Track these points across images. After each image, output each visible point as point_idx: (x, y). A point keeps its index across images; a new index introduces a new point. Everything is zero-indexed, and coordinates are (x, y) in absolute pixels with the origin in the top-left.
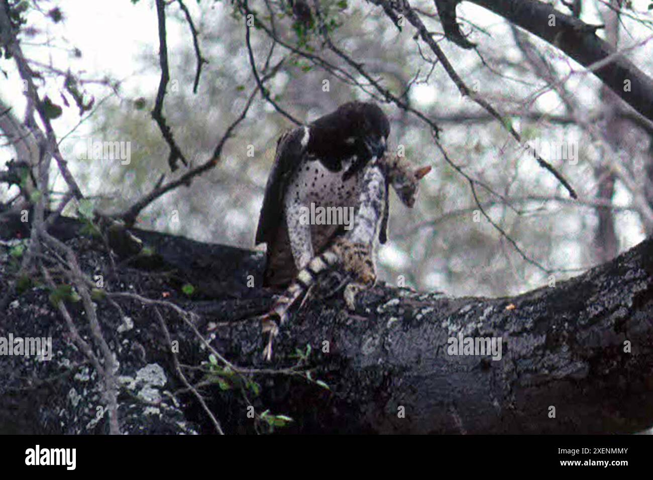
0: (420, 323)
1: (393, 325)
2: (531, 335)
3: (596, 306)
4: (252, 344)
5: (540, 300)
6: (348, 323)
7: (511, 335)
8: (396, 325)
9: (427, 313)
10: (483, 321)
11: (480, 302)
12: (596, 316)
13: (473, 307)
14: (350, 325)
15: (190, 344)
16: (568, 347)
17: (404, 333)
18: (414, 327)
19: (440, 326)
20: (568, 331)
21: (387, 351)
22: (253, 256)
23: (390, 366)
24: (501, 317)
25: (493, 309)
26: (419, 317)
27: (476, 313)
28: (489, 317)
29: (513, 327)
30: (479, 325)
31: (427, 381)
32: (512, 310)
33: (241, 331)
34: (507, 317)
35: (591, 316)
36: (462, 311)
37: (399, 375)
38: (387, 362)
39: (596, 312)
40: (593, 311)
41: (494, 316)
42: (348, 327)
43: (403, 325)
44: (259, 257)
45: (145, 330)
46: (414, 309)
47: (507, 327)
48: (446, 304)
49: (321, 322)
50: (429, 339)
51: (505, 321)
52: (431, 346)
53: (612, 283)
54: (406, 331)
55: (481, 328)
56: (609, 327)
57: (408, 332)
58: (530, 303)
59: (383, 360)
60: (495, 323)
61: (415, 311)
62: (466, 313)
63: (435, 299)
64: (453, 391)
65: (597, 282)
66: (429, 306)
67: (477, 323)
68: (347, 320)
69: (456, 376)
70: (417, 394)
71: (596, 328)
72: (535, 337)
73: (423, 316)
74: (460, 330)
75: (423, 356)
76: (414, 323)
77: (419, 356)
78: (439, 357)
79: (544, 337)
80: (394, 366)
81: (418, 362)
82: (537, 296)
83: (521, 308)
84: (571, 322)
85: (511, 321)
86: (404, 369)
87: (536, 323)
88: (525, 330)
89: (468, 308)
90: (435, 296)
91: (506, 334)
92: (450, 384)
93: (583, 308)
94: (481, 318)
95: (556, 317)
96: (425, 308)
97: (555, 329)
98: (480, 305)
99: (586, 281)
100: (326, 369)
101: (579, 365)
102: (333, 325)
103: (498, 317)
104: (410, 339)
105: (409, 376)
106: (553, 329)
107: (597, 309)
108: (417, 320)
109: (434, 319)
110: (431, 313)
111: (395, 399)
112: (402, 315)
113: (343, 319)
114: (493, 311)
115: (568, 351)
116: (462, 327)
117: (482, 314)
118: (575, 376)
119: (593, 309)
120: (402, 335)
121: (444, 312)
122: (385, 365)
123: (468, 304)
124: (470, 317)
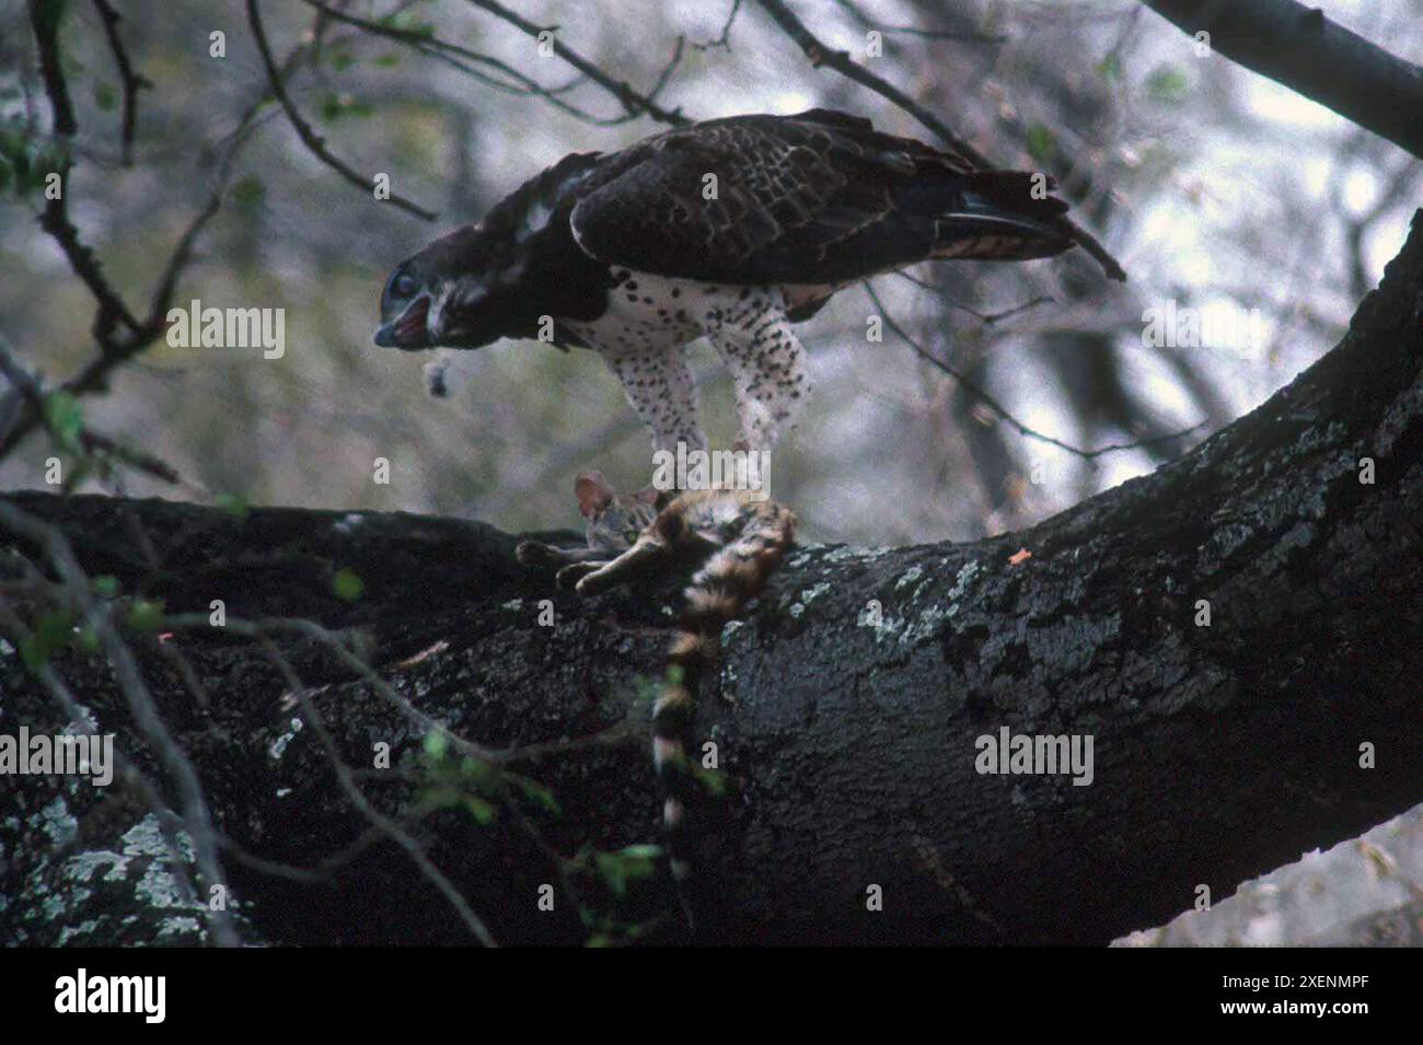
0: (801, 625)
1: (736, 639)
2: (1085, 616)
3: (1235, 525)
4: (395, 731)
5: (1094, 530)
6: (624, 649)
7: (1032, 623)
8: (740, 639)
9: (816, 598)
10: (958, 600)
11: (943, 554)
12: (1237, 550)
13: (928, 570)
14: (629, 652)
15: (243, 751)
16: (1181, 632)
17: (766, 656)
18: (790, 637)
19: (854, 626)
20: (1174, 597)
21: (728, 704)
22: (340, 526)
23: (743, 740)
24: (1003, 582)
25: (980, 565)
26: (798, 609)
27: (937, 582)
28: (974, 586)
29: (1035, 608)
30: (951, 613)
31: (841, 765)
32: (1026, 561)
33: (363, 704)
34: (1017, 583)
35: (1228, 551)
36: (902, 582)
37: (766, 758)
38: (734, 730)
39: (1238, 542)
40: (1230, 540)
41: (984, 588)
42: (626, 658)
43: (761, 637)
44: (351, 526)
45: (126, 729)
46: (781, 594)
47: (1022, 605)
48: (858, 571)
49: (556, 654)
50: (828, 662)
51: (1013, 591)
52: (838, 679)
53: (1267, 466)
54: (770, 649)
55: (957, 617)
56: (1276, 573)
57: (775, 652)
58: (1071, 541)
59: (722, 727)
60: (988, 597)
61: (786, 598)
62: (912, 586)
63: (828, 564)
64: (906, 779)
65: (1226, 468)
66: (820, 579)
67: (943, 608)
68: (619, 642)
69: (910, 743)
70: (817, 800)
71: (1242, 581)
72: (1094, 621)
73: (807, 608)
74: (904, 627)
75: (820, 707)
76: (788, 624)
77: (812, 706)
78: (863, 699)
79: (1117, 616)
80: (753, 739)
81: (809, 721)
82: (1082, 521)
83: (1048, 553)
84: (1180, 575)
85: (1029, 591)
86: (783, 741)
87: (1097, 585)
88: (1066, 608)
89: (915, 572)
90: (827, 556)
91: (1021, 624)
92: (894, 765)
93: (1202, 532)
94: (952, 593)
95: (1142, 566)
96: (809, 587)
97: (1143, 594)
98: (945, 561)
99: (1201, 471)
100: (584, 770)
101: (1214, 676)
102: (587, 658)
103: (995, 584)
104: (784, 668)
105: (794, 757)
106: (1137, 597)
107: (1240, 533)
108: (793, 620)
109: (836, 609)
110: (822, 598)
111: (764, 819)
112: (754, 612)
113: (609, 641)
114: (979, 571)
115: (1181, 645)
116: (908, 620)
117: (954, 584)
118: (1207, 704)
119: (1230, 535)
120: (760, 660)
121: (857, 589)
122: (730, 739)
123: (913, 563)
124: (924, 593)
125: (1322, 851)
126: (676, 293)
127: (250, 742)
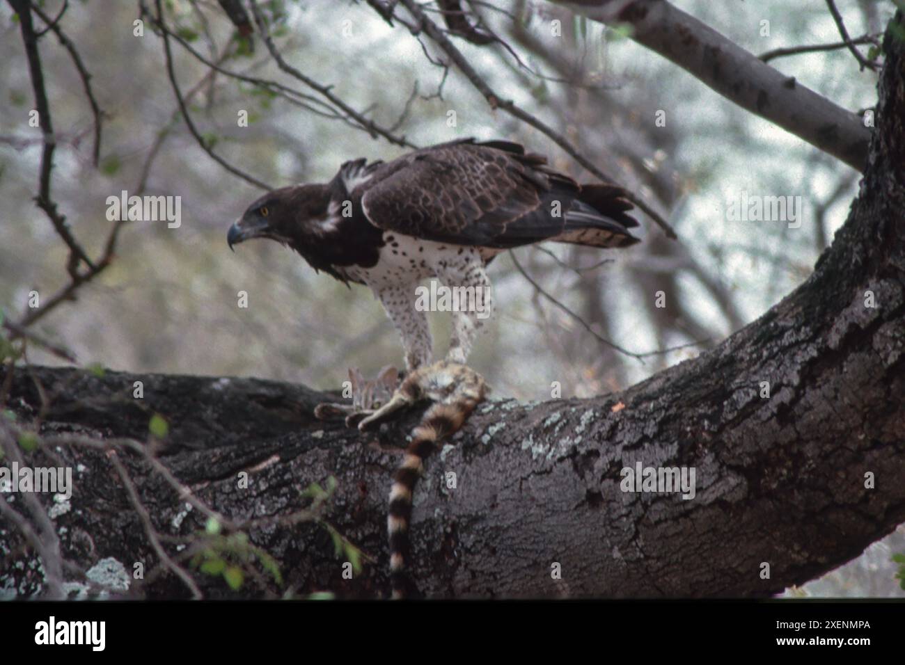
0: (488, 448)
1: (449, 456)
2: (657, 444)
3: (746, 389)
4: (247, 510)
5: (662, 391)
6: (383, 462)
7: (626, 448)
8: (452, 456)
9: (498, 432)
10: (582, 433)
11: (572, 405)
12: (748, 404)
13: (564, 415)
14: (387, 464)
15: (157, 522)
16: (713, 454)
17: (468, 467)
18: (481, 456)
19: (519, 449)
20: (709, 432)
21: (445, 496)
22: (216, 386)
23: (454, 518)
24: (608, 423)
25: (594, 412)
26: (486, 439)
27: (568, 424)
28: (591, 425)
29: (626, 437)
30: (577, 441)
31: (511, 533)
32: (623, 411)
33: (228, 494)
34: (616, 424)
35: (741, 405)
36: (548, 422)
37: (467, 529)
38: (448, 511)
39: (748, 399)
40: (742, 398)
41: (597, 425)
42: (384, 468)
43: (465, 455)
44: (223, 386)
45: (88, 509)
46: (476, 429)
47: (619, 437)
48: (522, 415)
49: (343, 465)
50: (504, 471)
51: (614, 428)
52: (510, 481)
53: (765, 353)
54: (470, 462)
55: (581, 444)
56: (770, 419)
57: (473, 464)
58: (649, 398)
59: (441, 510)
60: (599, 432)
61: (479, 431)
62: (554, 425)
63: (504, 411)
64: (550, 542)
65: (741, 354)
66: (499, 420)
67: (573, 438)
68: (381, 457)
69: (552, 521)
70: (498, 554)
71: (750, 423)
72: (661, 446)
73: (492, 438)
74: (550, 450)
75: (499, 498)
76: (480, 448)
77: (495, 497)
78: (524, 494)
79: (676, 444)
80: (459, 517)
81: (493, 506)
82: (655, 386)
83: (636, 405)
84: (712, 419)
85: (623, 428)
86: (475, 519)
87: (662, 425)
88: (645, 438)
89: (556, 416)
90: (503, 406)
91: (619, 448)
92: (543, 533)
93: (728, 394)
94: (578, 429)
95: (690, 413)
96: (493, 424)
97: (691, 431)
98: (573, 409)
99: (725, 356)
100: (360, 535)
101: (733, 480)
102: (361, 468)
103: (603, 424)
104: (478, 474)
105: (484, 528)
106: (687, 433)
107: (749, 395)
108: (483, 444)
109: (509, 439)
110: (500, 432)
111: (466, 566)
112: (461, 440)
113: (374, 458)
114: (594, 416)
115: (714, 461)
116: (551, 445)
117: (579, 424)
118: (728, 498)
119: (743, 395)
120: (464, 469)
121: (521, 427)
122: (446, 517)
123: (554, 410)
124: (561, 429)
125: (797, 587)
126: (421, 249)
127: (161, 517)
